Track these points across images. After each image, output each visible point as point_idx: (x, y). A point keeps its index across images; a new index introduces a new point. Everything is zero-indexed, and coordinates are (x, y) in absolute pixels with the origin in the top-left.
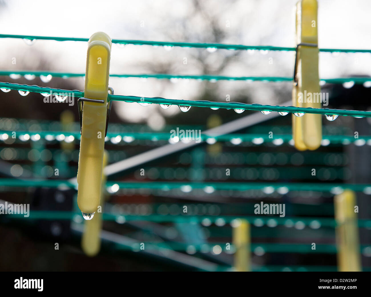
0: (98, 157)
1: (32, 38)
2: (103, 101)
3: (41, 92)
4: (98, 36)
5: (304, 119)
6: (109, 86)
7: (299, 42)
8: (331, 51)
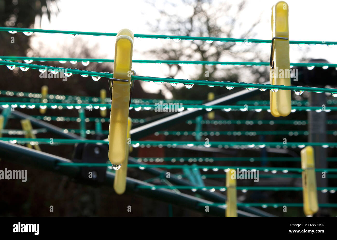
0: (124, 122)
1: (75, 33)
2: (127, 80)
3: (81, 74)
4: (125, 31)
5: (278, 94)
6: (132, 69)
7: (274, 36)
8: (298, 43)
